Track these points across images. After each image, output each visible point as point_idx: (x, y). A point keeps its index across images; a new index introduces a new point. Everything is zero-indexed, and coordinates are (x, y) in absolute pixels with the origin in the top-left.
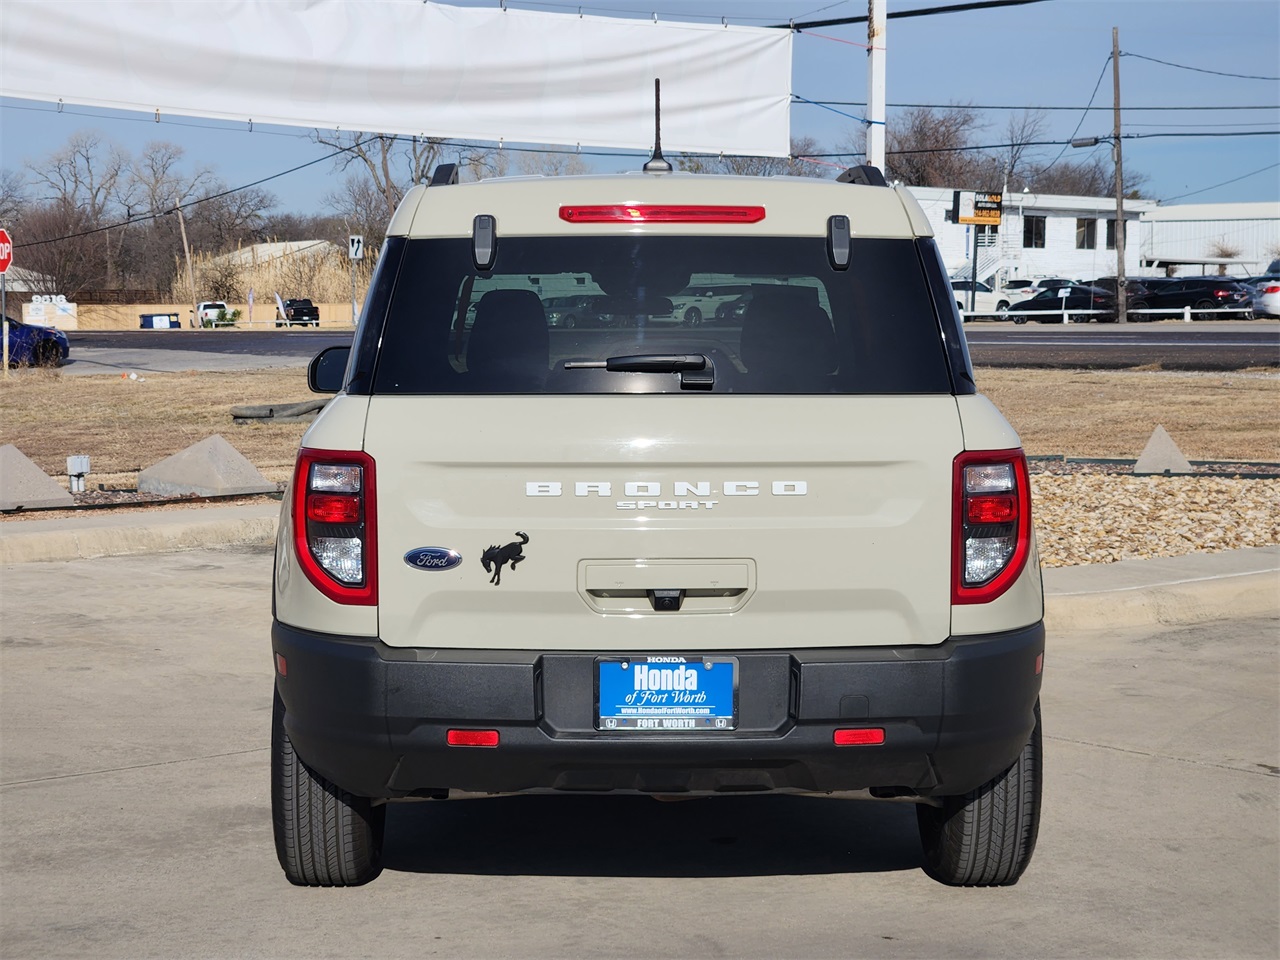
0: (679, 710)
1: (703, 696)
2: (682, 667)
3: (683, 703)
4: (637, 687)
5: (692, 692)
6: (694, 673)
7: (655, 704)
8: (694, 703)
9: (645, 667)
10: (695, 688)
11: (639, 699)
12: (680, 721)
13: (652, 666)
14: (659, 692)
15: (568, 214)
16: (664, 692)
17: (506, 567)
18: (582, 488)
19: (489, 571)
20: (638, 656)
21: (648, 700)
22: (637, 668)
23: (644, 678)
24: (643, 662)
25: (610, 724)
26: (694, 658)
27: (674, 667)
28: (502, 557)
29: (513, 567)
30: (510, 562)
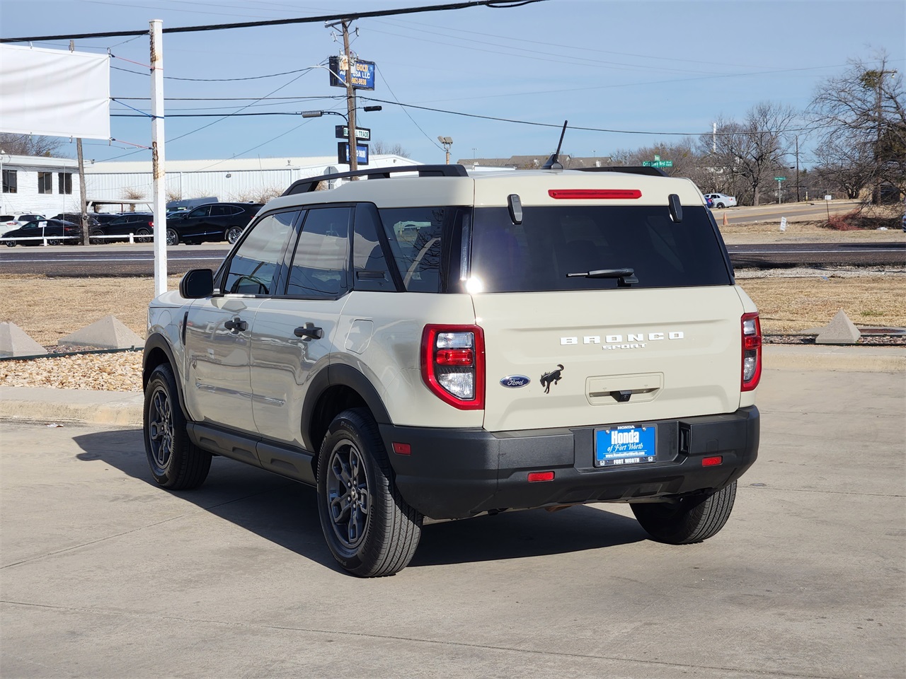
0: (631, 454)
2: (632, 431)
4: (613, 443)
5: (637, 444)
6: (637, 433)
7: (621, 451)
9: (616, 432)
10: (638, 441)
11: (614, 449)
12: (633, 458)
14: (623, 445)
15: (554, 194)
16: (626, 444)
17: (552, 383)
18: (587, 340)
19: (544, 386)
20: (614, 426)
21: (618, 449)
22: (613, 432)
23: (617, 438)
24: (616, 429)
26: (638, 425)
27: (628, 431)
28: (550, 378)
29: (556, 383)
30: (555, 380)
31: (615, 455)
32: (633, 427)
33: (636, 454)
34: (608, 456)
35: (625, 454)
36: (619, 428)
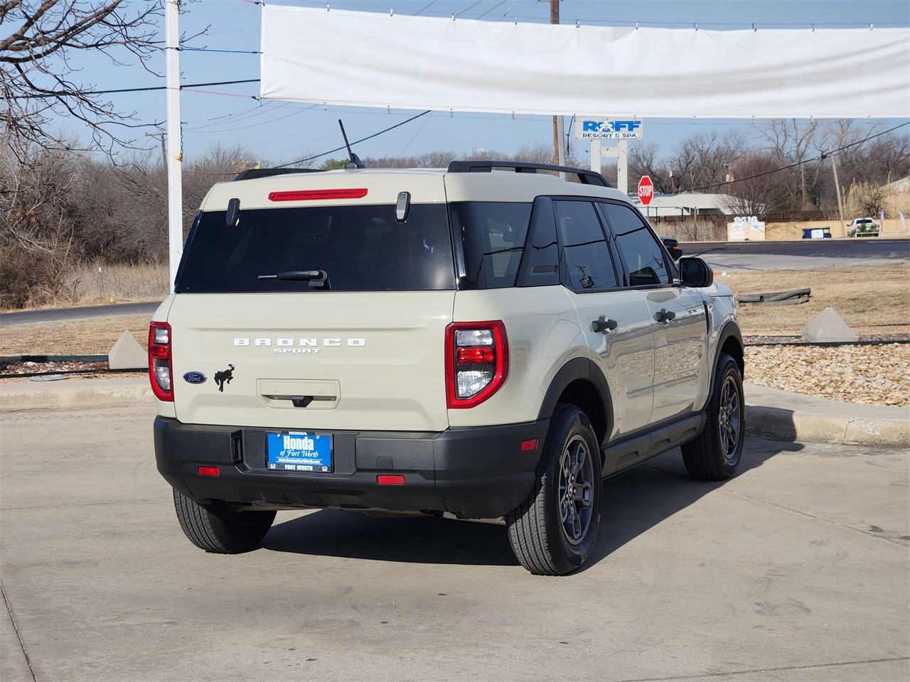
0: (305, 461)
1: (316, 454)
2: (306, 438)
3: (307, 457)
4: (285, 447)
5: (311, 452)
6: (312, 441)
7: (294, 457)
8: (312, 457)
9: (289, 437)
10: (312, 449)
11: (286, 454)
13: (292, 436)
14: (296, 451)
16: (299, 450)
17: (225, 382)
18: (258, 342)
19: (218, 384)
20: (285, 431)
21: (291, 455)
22: (285, 437)
23: (288, 443)
24: (287, 434)
25: (273, 467)
26: (311, 433)
27: (302, 437)
28: (223, 377)
29: (228, 382)
30: (227, 379)
31: (288, 460)
32: (305, 434)
33: (311, 461)
34: (281, 460)
35: (298, 461)
36: (290, 433)
